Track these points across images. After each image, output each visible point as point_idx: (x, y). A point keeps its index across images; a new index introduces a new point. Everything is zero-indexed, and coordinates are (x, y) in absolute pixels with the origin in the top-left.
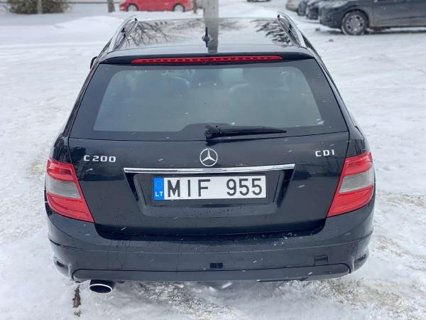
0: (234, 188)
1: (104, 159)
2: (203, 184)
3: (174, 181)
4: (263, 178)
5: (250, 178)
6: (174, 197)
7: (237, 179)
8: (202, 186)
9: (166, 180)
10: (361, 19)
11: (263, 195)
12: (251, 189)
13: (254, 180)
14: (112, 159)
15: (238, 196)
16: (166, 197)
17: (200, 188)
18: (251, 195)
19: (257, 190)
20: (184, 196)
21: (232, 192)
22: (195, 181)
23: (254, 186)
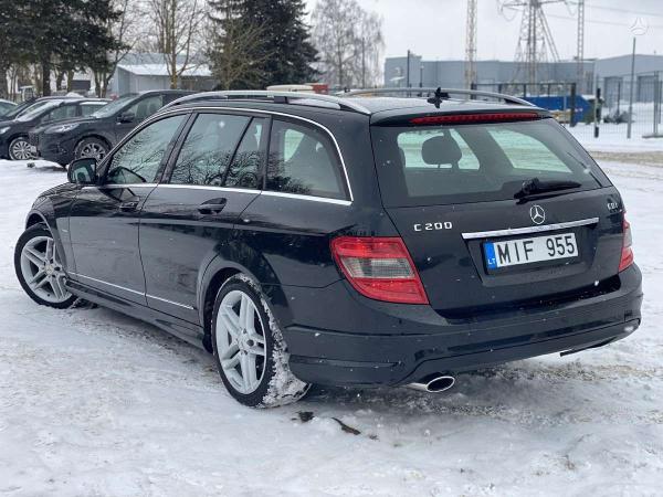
0: (553, 248)
1: (438, 226)
2: (528, 246)
3: (502, 244)
4: (573, 235)
5: (563, 236)
6: (506, 263)
7: (553, 237)
8: (528, 248)
9: (495, 245)
10: (101, 148)
11: (576, 254)
12: (566, 248)
13: (566, 238)
14: (448, 225)
15: (557, 256)
16: (499, 265)
17: (526, 251)
18: (567, 255)
19: (570, 248)
20: (514, 262)
21: (552, 252)
22: (520, 242)
23: (568, 244)
